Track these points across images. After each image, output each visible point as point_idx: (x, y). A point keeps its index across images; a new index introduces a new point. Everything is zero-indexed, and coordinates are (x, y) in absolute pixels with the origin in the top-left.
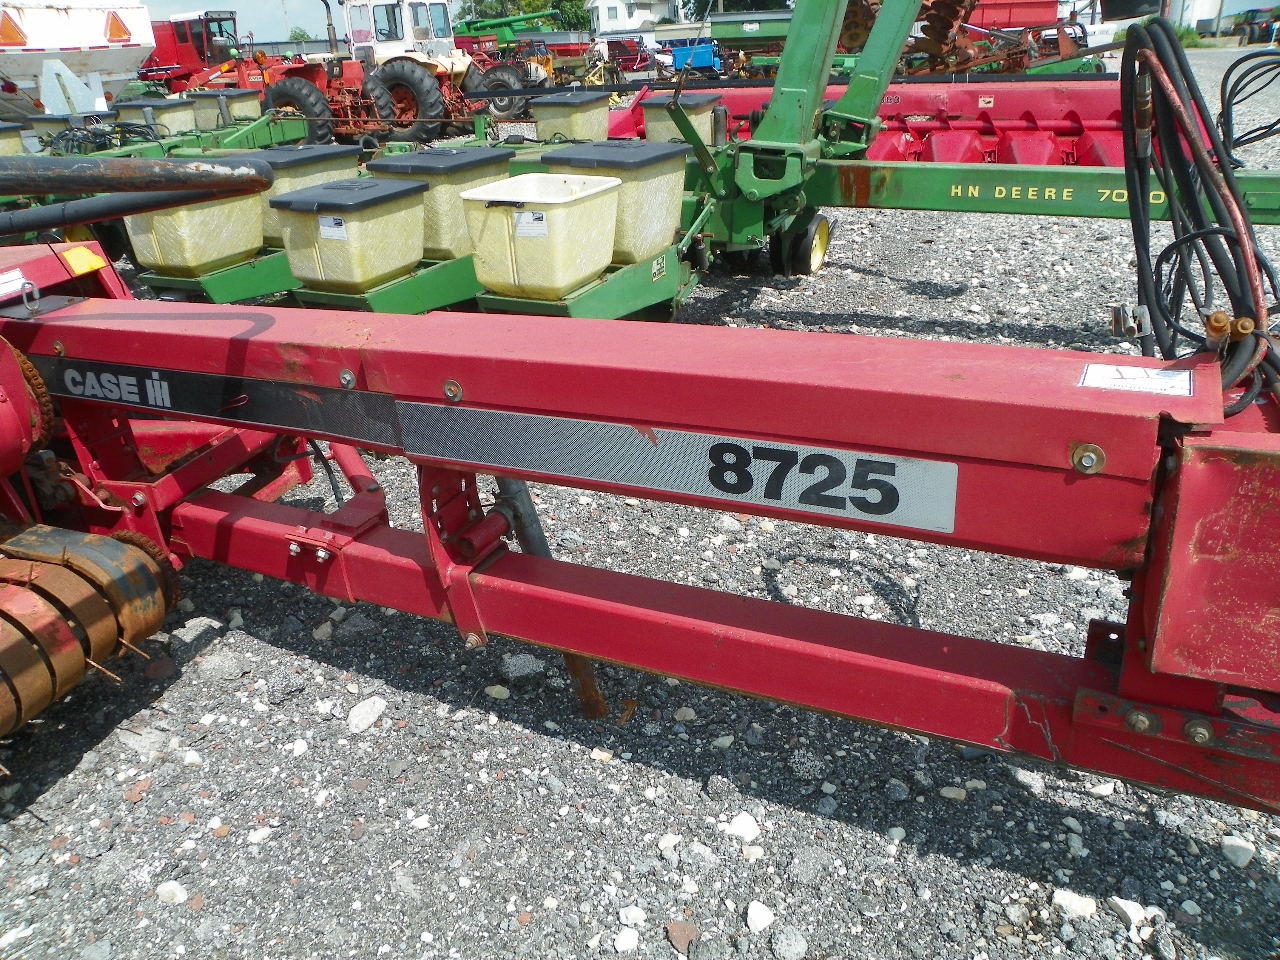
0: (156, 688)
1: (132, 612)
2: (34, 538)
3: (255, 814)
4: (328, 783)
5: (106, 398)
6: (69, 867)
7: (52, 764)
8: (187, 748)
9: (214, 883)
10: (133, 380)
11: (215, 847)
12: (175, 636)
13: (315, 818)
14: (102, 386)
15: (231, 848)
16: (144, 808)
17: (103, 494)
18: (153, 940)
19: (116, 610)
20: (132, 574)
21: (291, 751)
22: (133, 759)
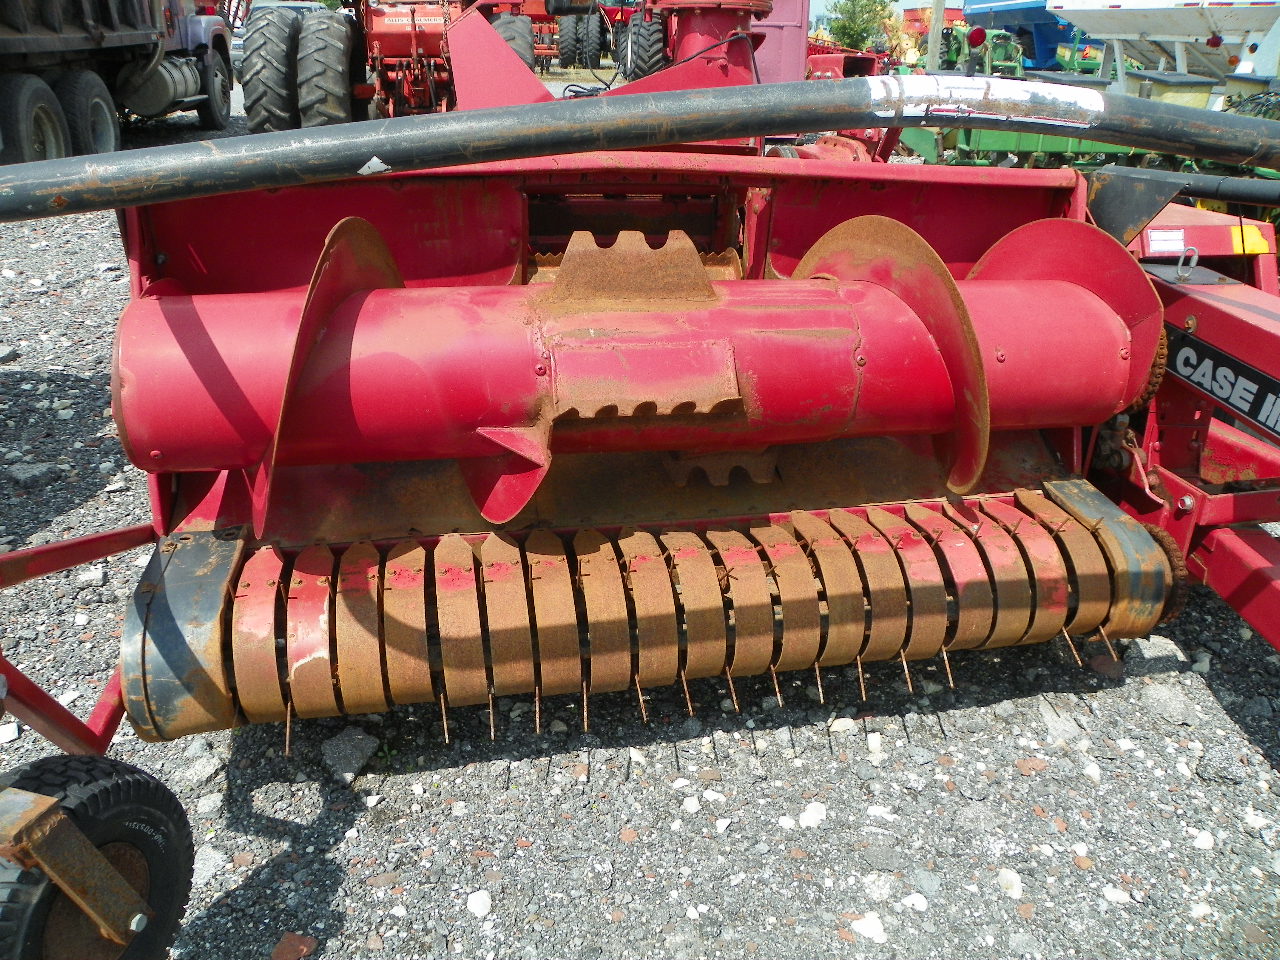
0: (1094, 682)
1: (1126, 609)
2: (1076, 491)
3: (1122, 870)
4: (1215, 901)
5: (1212, 392)
6: (943, 789)
7: (974, 688)
8: (1094, 759)
9: (1050, 904)
10: (1254, 388)
11: (1068, 871)
12: (1136, 644)
13: (1180, 925)
14: (1214, 378)
15: (1082, 886)
16: (1027, 785)
17: (1154, 479)
18: (973, 910)
19: (1114, 599)
20: (1147, 574)
21: (1192, 837)
22: (1041, 734)
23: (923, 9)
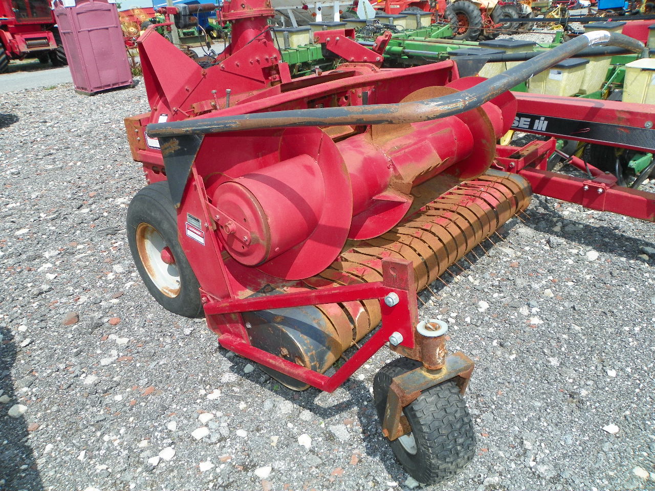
10: (529, 120)
15: (561, 286)
16: (520, 270)
20: (526, 187)
23: (133, 10)
